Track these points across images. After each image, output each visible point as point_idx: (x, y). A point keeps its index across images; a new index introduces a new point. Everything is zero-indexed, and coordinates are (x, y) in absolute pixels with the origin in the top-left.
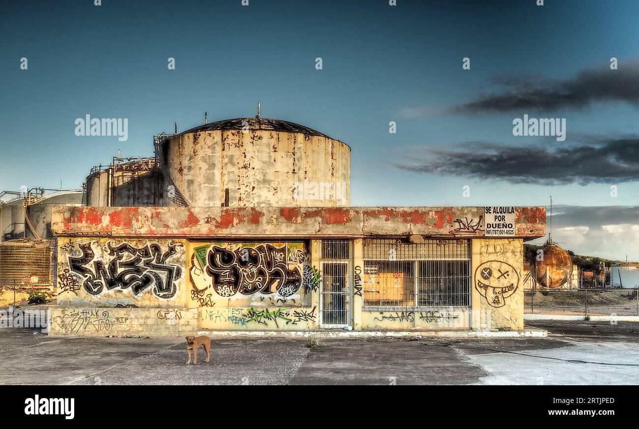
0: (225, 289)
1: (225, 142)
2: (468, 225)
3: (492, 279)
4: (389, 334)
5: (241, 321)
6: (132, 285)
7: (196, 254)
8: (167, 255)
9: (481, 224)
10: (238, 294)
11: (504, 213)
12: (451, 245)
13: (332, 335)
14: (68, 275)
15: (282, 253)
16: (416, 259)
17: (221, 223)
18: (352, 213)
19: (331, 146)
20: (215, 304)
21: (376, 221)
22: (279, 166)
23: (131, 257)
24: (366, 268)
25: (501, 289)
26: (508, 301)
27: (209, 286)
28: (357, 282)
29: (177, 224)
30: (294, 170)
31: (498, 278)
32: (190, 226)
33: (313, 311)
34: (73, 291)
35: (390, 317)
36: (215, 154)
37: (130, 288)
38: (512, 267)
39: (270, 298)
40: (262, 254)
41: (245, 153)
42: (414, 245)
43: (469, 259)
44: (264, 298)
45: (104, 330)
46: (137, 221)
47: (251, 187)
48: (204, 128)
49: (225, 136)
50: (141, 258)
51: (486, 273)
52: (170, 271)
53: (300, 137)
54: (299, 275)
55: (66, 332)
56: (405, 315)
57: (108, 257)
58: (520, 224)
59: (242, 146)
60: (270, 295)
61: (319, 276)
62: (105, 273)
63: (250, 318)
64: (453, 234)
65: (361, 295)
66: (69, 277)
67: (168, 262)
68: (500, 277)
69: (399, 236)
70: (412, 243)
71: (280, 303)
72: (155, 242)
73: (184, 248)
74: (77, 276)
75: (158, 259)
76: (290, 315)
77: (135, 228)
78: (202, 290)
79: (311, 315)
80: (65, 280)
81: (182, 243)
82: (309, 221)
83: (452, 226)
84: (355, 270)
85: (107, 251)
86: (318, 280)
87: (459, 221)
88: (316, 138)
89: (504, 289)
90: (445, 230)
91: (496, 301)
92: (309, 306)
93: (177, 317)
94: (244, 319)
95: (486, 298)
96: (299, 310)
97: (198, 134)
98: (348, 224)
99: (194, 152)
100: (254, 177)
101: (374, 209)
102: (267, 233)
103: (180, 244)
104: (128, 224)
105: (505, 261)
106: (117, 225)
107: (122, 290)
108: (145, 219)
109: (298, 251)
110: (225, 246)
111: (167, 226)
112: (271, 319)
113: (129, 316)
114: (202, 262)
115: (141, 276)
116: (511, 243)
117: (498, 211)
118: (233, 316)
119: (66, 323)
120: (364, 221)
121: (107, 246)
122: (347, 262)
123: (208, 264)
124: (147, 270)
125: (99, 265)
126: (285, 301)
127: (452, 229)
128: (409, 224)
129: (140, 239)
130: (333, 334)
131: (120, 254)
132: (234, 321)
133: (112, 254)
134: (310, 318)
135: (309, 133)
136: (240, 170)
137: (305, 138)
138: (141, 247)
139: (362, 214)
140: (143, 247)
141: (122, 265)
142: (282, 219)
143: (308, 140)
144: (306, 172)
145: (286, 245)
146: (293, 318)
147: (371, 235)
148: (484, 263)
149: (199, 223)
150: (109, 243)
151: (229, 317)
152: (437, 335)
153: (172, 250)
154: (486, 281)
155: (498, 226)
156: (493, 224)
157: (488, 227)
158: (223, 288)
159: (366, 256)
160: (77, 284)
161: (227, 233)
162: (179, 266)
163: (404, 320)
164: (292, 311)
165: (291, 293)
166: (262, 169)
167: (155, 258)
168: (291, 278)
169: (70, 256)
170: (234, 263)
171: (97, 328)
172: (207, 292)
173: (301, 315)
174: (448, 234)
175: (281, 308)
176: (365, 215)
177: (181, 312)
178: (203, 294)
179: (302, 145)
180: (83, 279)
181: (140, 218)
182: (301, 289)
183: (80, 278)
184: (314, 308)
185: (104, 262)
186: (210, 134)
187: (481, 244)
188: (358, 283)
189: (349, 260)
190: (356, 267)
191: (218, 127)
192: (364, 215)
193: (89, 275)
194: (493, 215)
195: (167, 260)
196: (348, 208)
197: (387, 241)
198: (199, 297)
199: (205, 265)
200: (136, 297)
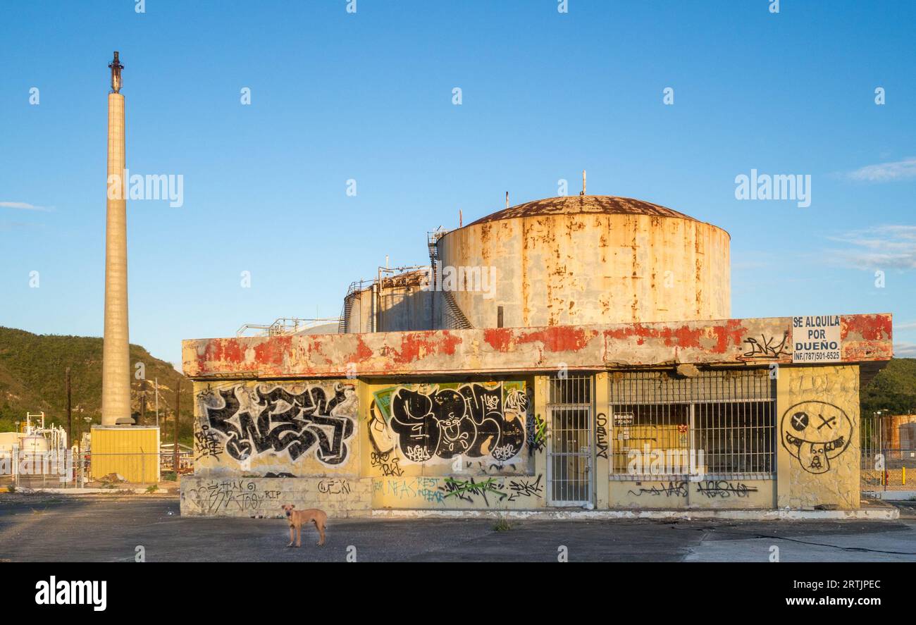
0: (419, 451)
1: (528, 234)
2: (766, 346)
3: (808, 429)
4: (644, 515)
5: (437, 496)
6: (289, 446)
7: (377, 400)
8: (333, 404)
9: (786, 344)
10: (435, 457)
11: (824, 325)
12: (745, 379)
13: (559, 516)
14: (207, 433)
15: (496, 397)
16: (690, 401)
17: (403, 355)
18: (588, 334)
19: (694, 232)
20: (403, 472)
21: (624, 345)
22: (610, 269)
23: (286, 406)
24: (616, 417)
25: (823, 445)
26: (833, 464)
27: (395, 446)
28: (600, 437)
29: (343, 358)
30: (634, 274)
31: (819, 428)
32: (360, 360)
33: (538, 481)
34: (214, 455)
35: (652, 490)
36: (513, 255)
37: (286, 451)
38: (841, 410)
39: (480, 463)
40: (468, 399)
41: (557, 251)
42: (688, 381)
43: (773, 400)
44: (471, 463)
45: (251, 508)
46: (291, 355)
47: (568, 303)
48: (497, 216)
49: (528, 227)
50: (299, 408)
51: (799, 420)
52: (338, 425)
53: (644, 220)
54: (521, 429)
55: (203, 511)
56: (675, 487)
57: (258, 407)
58: (849, 342)
59: (553, 240)
60: (479, 459)
61: (545, 430)
62: (253, 429)
63: (449, 493)
64: (743, 362)
65: (606, 457)
66: (209, 437)
67: (335, 413)
68: (821, 426)
69: (661, 366)
70: (683, 377)
71: (494, 470)
72: (318, 385)
73: (356, 392)
74: (218, 435)
75: (322, 408)
76: (505, 487)
77: (288, 366)
78: (385, 453)
79: (535, 487)
80: (204, 440)
81: (353, 386)
82: (526, 347)
83: (741, 349)
84: (597, 420)
85: (255, 400)
86: (545, 436)
87: (751, 341)
88: (669, 221)
89: (828, 445)
90: (729, 356)
91: (816, 464)
92: (533, 475)
93: (345, 489)
94: (440, 494)
95: (799, 459)
96: (517, 480)
97: (488, 224)
98: (582, 351)
99: (483, 254)
100: (573, 287)
101: (621, 327)
102: (467, 367)
103: (351, 387)
104: (279, 361)
105: (830, 402)
106: (265, 361)
107: (275, 453)
108: (300, 352)
109: (519, 393)
110: (416, 388)
111: (329, 362)
112: (478, 494)
113: (282, 488)
114: (385, 412)
115: (301, 433)
116: (840, 372)
117: (814, 323)
118: (425, 490)
119: (203, 499)
120: (606, 346)
121: (255, 393)
122: (587, 408)
123: (393, 415)
124: (308, 425)
125: (245, 418)
126: (501, 467)
127: (741, 353)
128: (675, 348)
129: (297, 381)
130: (561, 515)
131: (272, 402)
132: (427, 497)
133: (261, 403)
134: (533, 491)
135: (658, 213)
136: (551, 278)
137: (652, 222)
138: (299, 392)
139: (603, 336)
140: (302, 393)
141: (275, 418)
142: (487, 346)
143: (656, 225)
144: (653, 275)
145: (501, 384)
146: (509, 492)
147: (618, 367)
148: (796, 405)
149: (373, 356)
150: (258, 387)
151: (420, 491)
152: (716, 516)
153: (340, 395)
154: (800, 432)
155: (814, 346)
156: (805, 344)
157: (797, 349)
158: (415, 449)
159: (615, 398)
160: (219, 445)
161: (411, 369)
162: (350, 418)
163: (674, 494)
164: (507, 481)
165: (509, 455)
166: (585, 275)
167: (319, 407)
168: (510, 433)
169: (210, 407)
170: (429, 413)
171: (241, 505)
172: (393, 455)
173: (520, 487)
174: (735, 360)
175: (493, 478)
176: (608, 337)
177: (350, 483)
178: (387, 458)
179: (647, 233)
180: (226, 439)
181: (294, 351)
182: (524, 449)
183: (222, 437)
184: (540, 476)
185: (252, 414)
186: (506, 224)
187: (791, 376)
188: (602, 439)
189: (589, 404)
190: (599, 415)
191: (519, 213)
192: (606, 336)
193: (233, 433)
194: (805, 330)
195: (334, 411)
196: (582, 327)
197: (646, 375)
198: (383, 462)
199: (389, 415)
200: (294, 462)
